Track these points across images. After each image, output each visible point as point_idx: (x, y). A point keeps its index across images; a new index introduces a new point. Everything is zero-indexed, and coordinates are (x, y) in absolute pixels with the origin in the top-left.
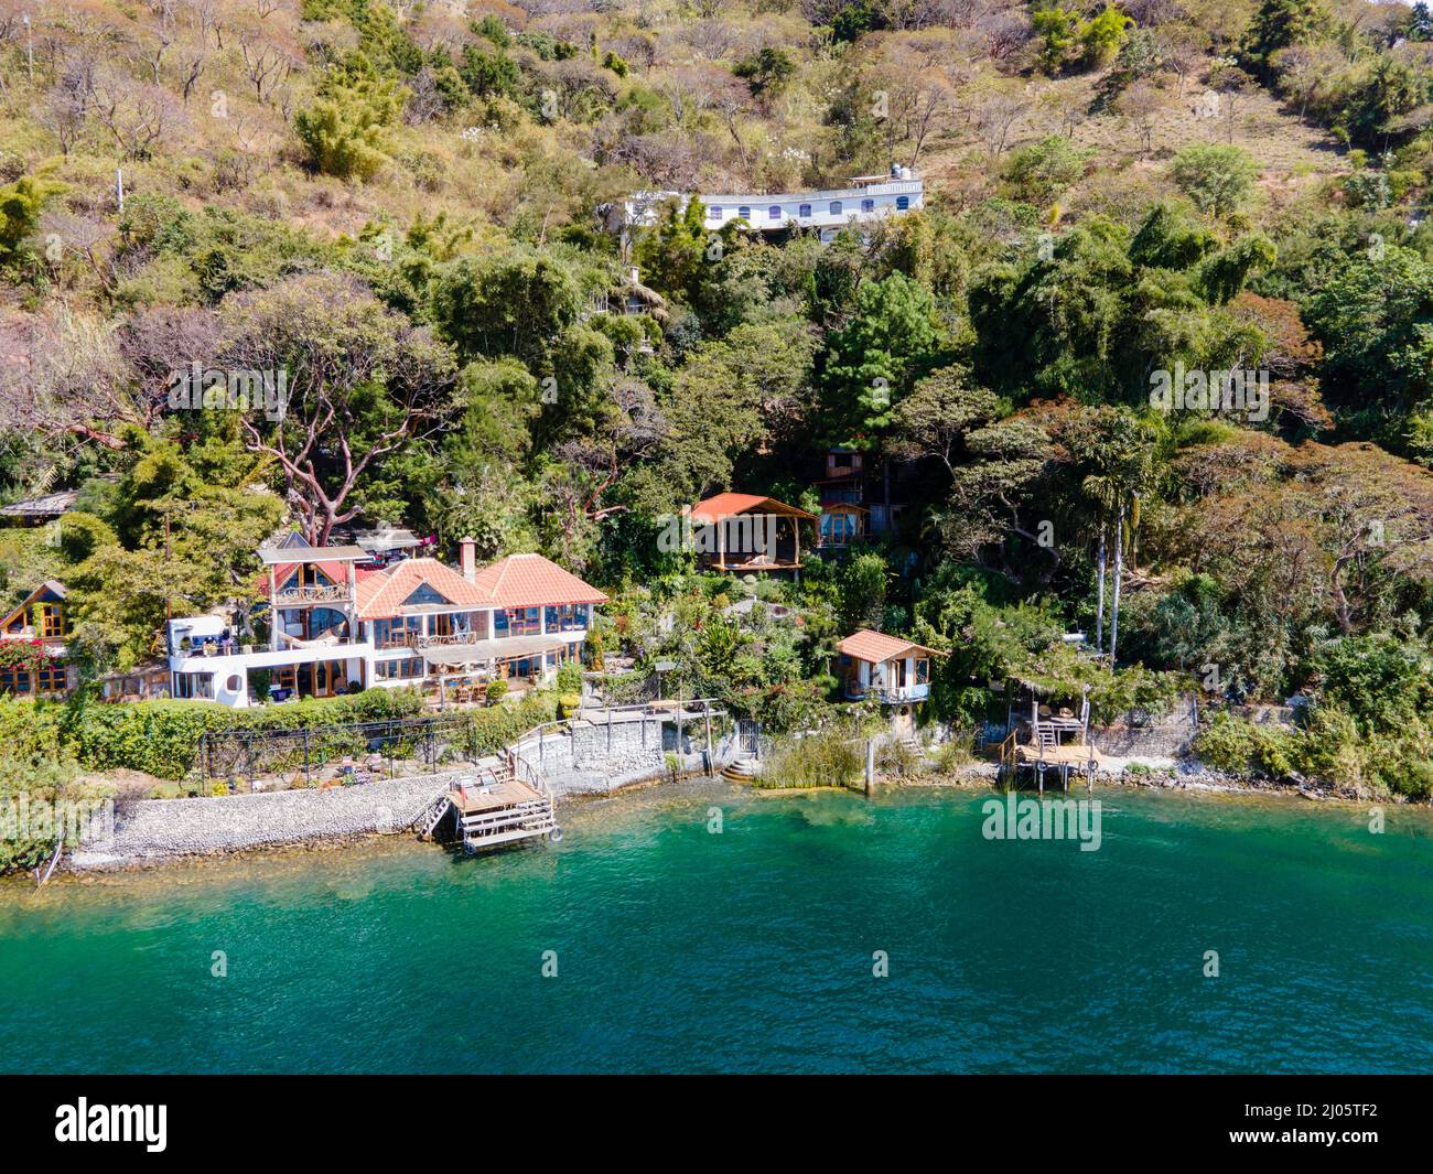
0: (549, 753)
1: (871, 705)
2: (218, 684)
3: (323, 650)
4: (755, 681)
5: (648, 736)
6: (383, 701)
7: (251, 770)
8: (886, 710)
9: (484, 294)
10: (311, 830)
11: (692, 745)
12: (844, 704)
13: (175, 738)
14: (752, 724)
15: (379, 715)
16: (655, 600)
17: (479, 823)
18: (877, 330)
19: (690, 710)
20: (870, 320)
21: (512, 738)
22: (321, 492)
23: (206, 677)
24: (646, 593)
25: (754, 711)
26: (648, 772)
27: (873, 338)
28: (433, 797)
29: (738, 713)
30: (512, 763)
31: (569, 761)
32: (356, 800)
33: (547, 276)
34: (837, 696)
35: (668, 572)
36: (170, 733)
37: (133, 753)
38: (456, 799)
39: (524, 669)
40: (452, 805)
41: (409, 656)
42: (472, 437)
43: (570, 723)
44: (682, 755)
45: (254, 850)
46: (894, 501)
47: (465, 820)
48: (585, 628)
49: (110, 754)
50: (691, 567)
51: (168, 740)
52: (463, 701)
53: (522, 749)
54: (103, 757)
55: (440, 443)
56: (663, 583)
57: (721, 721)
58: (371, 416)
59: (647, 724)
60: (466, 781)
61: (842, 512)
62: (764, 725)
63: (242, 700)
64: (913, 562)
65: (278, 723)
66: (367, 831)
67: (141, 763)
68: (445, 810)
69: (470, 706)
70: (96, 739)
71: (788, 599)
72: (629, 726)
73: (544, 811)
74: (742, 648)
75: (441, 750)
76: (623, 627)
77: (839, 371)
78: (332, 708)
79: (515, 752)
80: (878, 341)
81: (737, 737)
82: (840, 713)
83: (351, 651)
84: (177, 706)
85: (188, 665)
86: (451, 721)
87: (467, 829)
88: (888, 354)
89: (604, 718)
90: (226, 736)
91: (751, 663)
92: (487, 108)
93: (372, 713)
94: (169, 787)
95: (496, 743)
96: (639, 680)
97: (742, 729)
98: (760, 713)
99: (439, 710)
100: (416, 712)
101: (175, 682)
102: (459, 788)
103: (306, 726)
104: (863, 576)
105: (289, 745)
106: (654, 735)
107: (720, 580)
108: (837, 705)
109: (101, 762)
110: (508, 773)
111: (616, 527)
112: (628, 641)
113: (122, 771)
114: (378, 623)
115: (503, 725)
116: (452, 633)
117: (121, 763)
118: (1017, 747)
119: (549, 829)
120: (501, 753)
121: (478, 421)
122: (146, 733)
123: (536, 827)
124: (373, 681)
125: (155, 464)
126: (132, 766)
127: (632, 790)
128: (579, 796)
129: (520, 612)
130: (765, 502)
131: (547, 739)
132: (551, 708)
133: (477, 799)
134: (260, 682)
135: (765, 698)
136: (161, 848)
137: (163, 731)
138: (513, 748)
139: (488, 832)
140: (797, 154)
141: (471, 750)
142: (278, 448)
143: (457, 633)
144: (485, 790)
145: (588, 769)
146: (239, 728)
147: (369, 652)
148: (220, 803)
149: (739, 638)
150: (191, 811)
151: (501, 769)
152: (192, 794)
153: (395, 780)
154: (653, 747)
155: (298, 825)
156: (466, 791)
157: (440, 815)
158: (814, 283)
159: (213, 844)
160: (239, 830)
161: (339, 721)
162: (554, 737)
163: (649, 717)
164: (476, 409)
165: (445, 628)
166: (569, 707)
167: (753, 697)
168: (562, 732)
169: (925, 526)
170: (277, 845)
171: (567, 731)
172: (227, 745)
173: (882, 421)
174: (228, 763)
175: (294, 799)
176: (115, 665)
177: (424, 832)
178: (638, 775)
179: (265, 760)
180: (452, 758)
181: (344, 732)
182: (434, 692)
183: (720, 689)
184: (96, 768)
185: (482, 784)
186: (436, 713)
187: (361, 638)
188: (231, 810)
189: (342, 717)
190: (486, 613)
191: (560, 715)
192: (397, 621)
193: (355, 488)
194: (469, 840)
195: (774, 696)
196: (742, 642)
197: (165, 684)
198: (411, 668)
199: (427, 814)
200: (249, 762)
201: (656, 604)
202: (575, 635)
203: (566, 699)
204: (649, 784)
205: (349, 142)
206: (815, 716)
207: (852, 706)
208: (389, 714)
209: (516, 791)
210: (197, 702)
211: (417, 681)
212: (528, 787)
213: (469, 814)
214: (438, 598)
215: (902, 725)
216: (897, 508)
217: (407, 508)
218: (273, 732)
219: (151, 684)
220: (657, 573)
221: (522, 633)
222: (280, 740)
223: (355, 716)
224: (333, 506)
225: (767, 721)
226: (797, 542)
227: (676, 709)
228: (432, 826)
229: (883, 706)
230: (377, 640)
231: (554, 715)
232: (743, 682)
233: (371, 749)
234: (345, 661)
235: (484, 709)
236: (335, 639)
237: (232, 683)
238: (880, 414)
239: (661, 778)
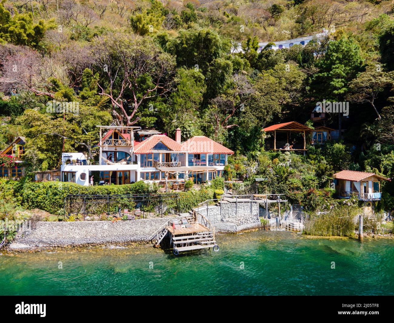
0: (211, 213)
1: (354, 200)
2: (78, 176)
3: (121, 166)
4: (298, 188)
5: (253, 209)
6: (142, 186)
7: (87, 212)
8: (361, 203)
10: (108, 239)
11: (271, 215)
12: (342, 200)
13: (57, 197)
14: (299, 207)
15: (140, 192)
17: (180, 240)
18: (337, 58)
19: (271, 199)
21: (195, 206)
23: (73, 174)
25: (300, 201)
26: (253, 225)
28: (161, 228)
29: (293, 201)
30: (195, 216)
31: (219, 217)
32: (128, 227)
34: (336, 196)
36: (55, 194)
37: (42, 202)
38: (170, 229)
39: (199, 179)
40: (169, 231)
41: (154, 171)
43: (219, 201)
44: (267, 219)
45: (84, 246)
47: (174, 238)
48: (224, 165)
49: (33, 202)
50: (262, 149)
51: (55, 198)
52: (175, 189)
53: (199, 210)
54: (30, 204)
55: (169, 96)
56: (252, 154)
57: (284, 204)
59: (253, 204)
60: (176, 222)
61: (321, 130)
62: (304, 207)
63: (86, 183)
65: (98, 193)
66: (132, 242)
67: (44, 207)
68: (165, 234)
69: (177, 191)
70: (28, 195)
72: (245, 204)
73: (210, 237)
74: (291, 175)
75: (165, 209)
78: (121, 189)
79: (197, 211)
81: (291, 212)
82: (340, 203)
83: (131, 167)
84: (60, 185)
85: (66, 168)
86: (170, 196)
87: (175, 243)
89: (234, 200)
90: (78, 196)
91: (296, 181)
92: (188, 26)
93: (137, 191)
94: (52, 217)
95: (188, 207)
96: (248, 185)
97: (294, 209)
98: (302, 202)
99: (165, 192)
100: (155, 192)
101: (62, 176)
102: (172, 225)
103: (111, 195)
104: (336, 151)
105: (103, 202)
106: (256, 209)
107: (275, 153)
108: (339, 200)
109: (30, 206)
110: (193, 220)
113: (37, 210)
114: (142, 156)
115: (191, 200)
116: (171, 161)
117: (37, 207)
120: (191, 212)
122: (47, 194)
123: (206, 244)
124: (139, 179)
125: (62, 93)
126: (41, 208)
127: (247, 232)
128: (223, 233)
129: (197, 156)
131: (209, 207)
132: (211, 194)
133: (180, 229)
134: (96, 176)
135: (304, 195)
136: (46, 243)
137: (53, 193)
138: (195, 209)
139: (185, 245)
141: (177, 209)
142: (110, 94)
143: (173, 162)
144: (184, 226)
145: (227, 221)
146: (83, 193)
147: (137, 168)
148: (70, 224)
149: (289, 171)
150: (58, 227)
151: (191, 218)
152: (60, 220)
153: (144, 219)
154: (255, 214)
155: (102, 237)
156: (175, 226)
157: (163, 236)
158: (301, 58)
159: (67, 242)
160: (77, 237)
161: (124, 194)
162: (212, 207)
163: (253, 201)
165: (168, 159)
166: (219, 195)
167: (299, 195)
168: (216, 205)
170: (93, 245)
171: (218, 204)
172: (77, 201)
173: (341, 91)
174: (78, 209)
175: (101, 225)
176: (41, 169)
177: (156, 243)
178: (249, 226)
179: (93, 209)
180: (170, 213)
181: (125, 199)
182: (163, 187)
183: (284, 191)
184: (28, 208)
185: (182, 224)
186: (164, 193)
187: (136, 163)
188: (75, 228)
189: (125, 192)
190: (185, 154)
191: (215, 197)
192: (149, 155)
194: (176, 248)
195: (309, 194)
196: (291, 173)
197: (58, 176)
198: (155, 176)
199: (157, 236)
200: (87, 209)
202: (220, 167)
203: (217, 191)
204: (254, 230)
205: (146, 26)
206: (329, 204)
207: (346, 200)
208: (144, 192)
209: (197, 227)
210: (68, 184)
211: (157, 182)
212: (203, 226)
213: (176, 236)
214: (166, 148)
215: (368, 211)
218: (96, 197)
219: (53, 176)
220: (249, 151)
221: (199, 165)
222: (99, 201)
223: (131, 192)
224: (129, 118)
225: (306, 205)
226: (305, 140)
227: (264, 199)
228: (160, 241)
229: (359, 201)
230: (142, 163)
231: (212, 197)
232: (293, 189)
233: (136, 207)
234: (129, 171)
235: (184, 192)
236: (125, 162)
237: (83, 176)
239: (259, 228)
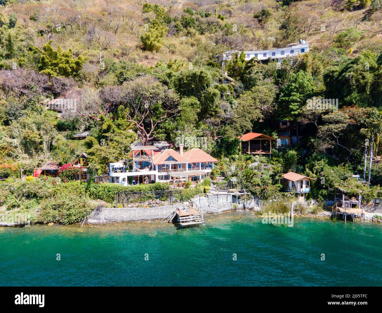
0: (202, 202)
1: (292, 193)
2: (121, 179)
3: (145, 172)
4: (258, 185)
5: (228, 198)
6: (160, 186)
7: (128, 202)
8: (297, 195)
9: (187, 80)
10: (142, 218)
11: (240, 202)
12: (285, 193)
13: (110, 193)
14: (258, 197)
15: (159, 189)
16: (230, 162)
17: (184, 219)
18: (295, 87)
19: (240, 192)
20: (293, 84)
21: (192, 197)
22: (145, 132)
23: (118, 178)
24: (228, 160)
25: (258, 193)
26: (228, 208)
27: (294, 89)
28: (172, 212)
29: (254, 194)
30: (192, 204)
31: (207, 204)
32: (153, 211)
33: (203, 75)
34: (282, 190)
35: (234, 154)
36: (109, 191)
37: (101, 196)
38: (178, 212)
39: (195, 179)
40: (177, 214)
41: (166, 174)
42: (183, 118)
43: (207, 194)
44: (238, 204)
45: (128, 222)
46: (299, 135)
48: (212, 169)
49: (96, 196)
50: (240, 153)
51: (109, 193)
52: (180, 187)
53: (195, 200)
54: (95, 196)
55: (175, 119)
56: (232, 157)
57: (249, 196)
58: (158, 112)
59: (228, 195)
60: (180, 208)
61: (284, 138)
62: (261, 197)
63: (126, 184)
64: (305, 153)
65: (134, 190)
66: (155, 219)
67: (103, 198)
68: (175, 215)
69: (181, 188)
70: (93, 192)
71: (268, 162)
72: (223, 195)
73: (200, 217)
74: (255, 176)
75: (174, 199)
76: (221, 169)
77: (284, 99)
78: (147, 187)
79: (193, 201)
80: (295, 90)
81: (253, 200)
82: (283, 195)
83: (152, 173)
84: (111, 185)
85: (114, 175)
86: (177, 192)
87: (181, 220)
88: (298, 93)
89: (216, 193)
90: (122, 193)
91: (257, 180)
92: (187, 31)
93: (157, 189)
94: (109, 205)
95: (188, 198)
96: (226, 183)
97: (255, 198)
98: (260, 194)
99: (174, 189)
100: (168, 189)
101: (110, 178)
102: (179, 210)
103: (141, 192)
104: (290, 156)
105: (137, 196)
106: (230, 199)
107: (248, 156)
108: (282, 193)
109: (94, 198)
110: (191, 206)
111: (220, 141)
112: (223, 173)
113: (99, 200)
114: (159, 166)
115: (190, 194)
116: (177, 169)
117: (98, 198)
118: (337, 208)
119: (202, 222)
120: (189, 201)
121: (184, 113)
122: (104, 191)
123: (198, 221)
124: (157, 180)
125: (107, 125)
126: (101, 199)
127: (225, 213)
128: (209, 214)
129: (194, 164)
130: (262, 135)
131: (201, 198)
132: (202, 190)
133: (183, 213)
134: (130, 180)
135: (261, 190)
136: (107, 220)
137: (108, 191)
138: (192, 200)
139: (186, 222)
140: (271, 38)
141: (182, 200)
142: (135, 121)
143: (179, 169)
144: (185, 210)
145: (212, 206)
146: (125, 191)
147: (156, 173)
148: (121, 210)
149: (254, 173)
150: (114, 211)
151: (189, 205)
152: (114, 207)
153: (163, 207)
154: (230, 202)
155: (139, 217)
156: (181, 211)
158: (276, 74)
159: (119, 220)
160: (125, 217)
161: (149, 190)
162: (203, 197)
163: (229, 194)
164: (184, 110)
165: (175, 167)
166: (207, 190)
167: (258, 190)
168: (205, 196)
169: (309, 143)
170: (134, 221)
171: (207, 196)
172: (122, 195)
173: (296, 113)
174: (123, 200)
175: (138, 210)
176: (97, 174)
177: (170, 220)
178: (226, 209)
179: (131, 199)
180: (177, 202)
181: (150, 193)
182: (172, 184)
183: (249, 187)
184: (93, 199)
185: (184, 209)
186: (173, 190)
187: (155, 169)
188: (123, 211)
189: (150, 189)
190: (185, 164)
191: (205, 192)
192: (163, 165)
193: (154, 131)
194: (181, 224)
195: (264, 189)
196: (255, 174)
197: (108, 179)
198: (167, 177)
199: (170, 216)
200: (127, 200)
201: (230, 163)
202: (209, 170)
203: (206, 187)
204: (228, 212)
205: (153, 42)
206: (276, 196)
207: (287, 193)
208: (161, 189)
209: (193, 211)
210: (116, 184)
211: (168, 181)
212: (196, 210)
213: (181, 217)
214: (174, 159)
215: (301, 199)
216: (300, 137)
217: (166, 136)
218: (133, 192)
219: (105, 179)
220: (231, 154)
221: (195, 169)
222: (135, 195)
223: (153, 189)
224: (148, 135)
225: (262, 196)
226: (271, 146)
227: (236, 192)
228: (172, 219)
229: (296, 193)
230: (159, 169)
231: (203, 191)
232: (255, 185)
233: (156, 198)
234: (150, 175)
235: (185, 189)
236: (148, 169)
237: (124, 180)
238: (296, 110)
239: (232, 210)
